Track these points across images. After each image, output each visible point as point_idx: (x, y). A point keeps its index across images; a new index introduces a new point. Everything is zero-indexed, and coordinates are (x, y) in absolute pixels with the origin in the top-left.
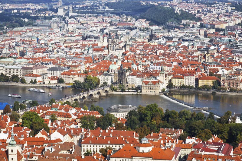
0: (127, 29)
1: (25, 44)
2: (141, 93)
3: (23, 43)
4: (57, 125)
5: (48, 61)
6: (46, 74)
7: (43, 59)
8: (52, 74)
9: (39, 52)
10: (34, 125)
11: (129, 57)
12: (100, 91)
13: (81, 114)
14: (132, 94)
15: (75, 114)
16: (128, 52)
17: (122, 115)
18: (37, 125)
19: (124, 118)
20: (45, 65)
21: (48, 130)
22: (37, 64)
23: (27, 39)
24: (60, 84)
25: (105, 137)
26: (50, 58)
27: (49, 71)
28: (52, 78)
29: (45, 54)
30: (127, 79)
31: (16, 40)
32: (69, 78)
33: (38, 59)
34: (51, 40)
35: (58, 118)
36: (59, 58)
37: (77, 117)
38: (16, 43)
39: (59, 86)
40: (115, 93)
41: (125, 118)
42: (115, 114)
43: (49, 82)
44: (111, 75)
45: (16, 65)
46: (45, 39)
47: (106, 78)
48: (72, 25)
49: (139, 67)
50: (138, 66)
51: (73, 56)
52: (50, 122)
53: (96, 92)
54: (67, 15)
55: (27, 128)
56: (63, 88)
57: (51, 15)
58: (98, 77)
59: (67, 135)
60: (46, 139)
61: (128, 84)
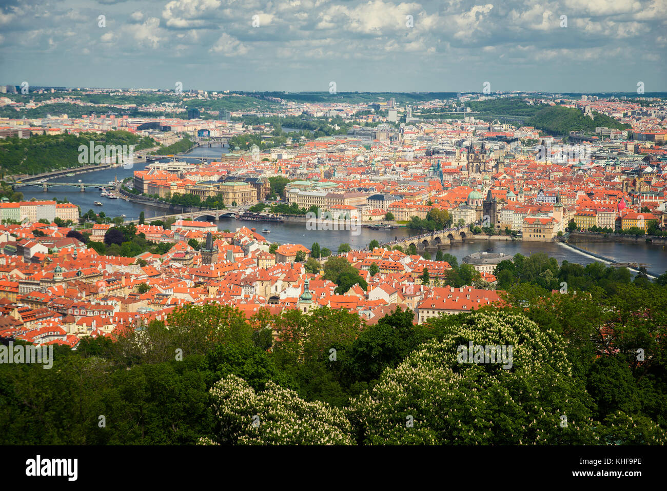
0: (500, 140)
1: (333, 161)
2: (521, 239)
3: (330, 160)
4: (380, 279)
5: (370, 186)
6: (365, 205)
7: (360, 182)
8: (375, 206)
9: (356, 173)
10: (343, 277)
11: (503, 182)
12: (453, 232)
13: (420, 265)
14: (507, 240)
15: (409, 265)
16: (501, 174)
17: (488, 268)
18: (347, 277)
19: (492, 273)
20: (364, 192)
21: (364, 286)
22: (351, 189)
23: (337, 154)
24: (386, 223)
25: (458, 298)
26: (372, 182)
27: (370, 201)
28: (375, 213)
29: (364, 177)
30: (499, 215)
31: (319, 156)
32: (402, 212)
33: (353, 182)
34: (375, 156)
35: (382, 271)
36: (387, 182)
37: (412, 270)
38: (319, 159)
39: (386, 225)
40: (477, 237)
41: (494, 272)
42: (476, 267)
43: (370, 219)
44: (472, 209)
45: (318, 190)
46: (366, 154)
47: (462, 213)
48: (410, 135)
49: (519, 197)
50: (517, 195)
51: (410, 179)
52: (369, 275)
53: (447, 234)
54: (403, 120)
55: (331, 281)
56: (392, 228)
57: (377, 120)
58: (450, 210)
59: (396, 295)
60: (361, 299)
61: (500, 224)
